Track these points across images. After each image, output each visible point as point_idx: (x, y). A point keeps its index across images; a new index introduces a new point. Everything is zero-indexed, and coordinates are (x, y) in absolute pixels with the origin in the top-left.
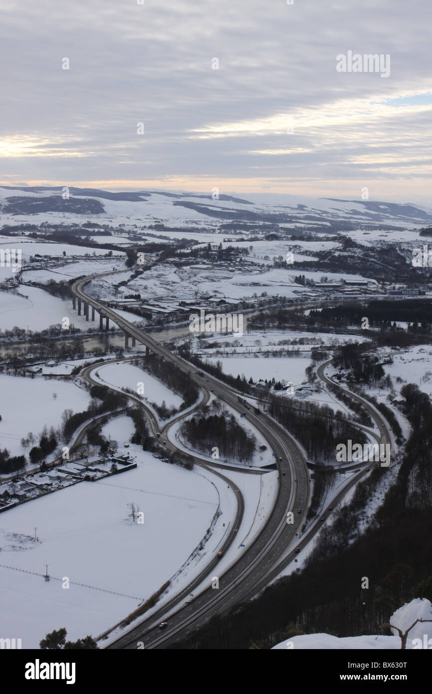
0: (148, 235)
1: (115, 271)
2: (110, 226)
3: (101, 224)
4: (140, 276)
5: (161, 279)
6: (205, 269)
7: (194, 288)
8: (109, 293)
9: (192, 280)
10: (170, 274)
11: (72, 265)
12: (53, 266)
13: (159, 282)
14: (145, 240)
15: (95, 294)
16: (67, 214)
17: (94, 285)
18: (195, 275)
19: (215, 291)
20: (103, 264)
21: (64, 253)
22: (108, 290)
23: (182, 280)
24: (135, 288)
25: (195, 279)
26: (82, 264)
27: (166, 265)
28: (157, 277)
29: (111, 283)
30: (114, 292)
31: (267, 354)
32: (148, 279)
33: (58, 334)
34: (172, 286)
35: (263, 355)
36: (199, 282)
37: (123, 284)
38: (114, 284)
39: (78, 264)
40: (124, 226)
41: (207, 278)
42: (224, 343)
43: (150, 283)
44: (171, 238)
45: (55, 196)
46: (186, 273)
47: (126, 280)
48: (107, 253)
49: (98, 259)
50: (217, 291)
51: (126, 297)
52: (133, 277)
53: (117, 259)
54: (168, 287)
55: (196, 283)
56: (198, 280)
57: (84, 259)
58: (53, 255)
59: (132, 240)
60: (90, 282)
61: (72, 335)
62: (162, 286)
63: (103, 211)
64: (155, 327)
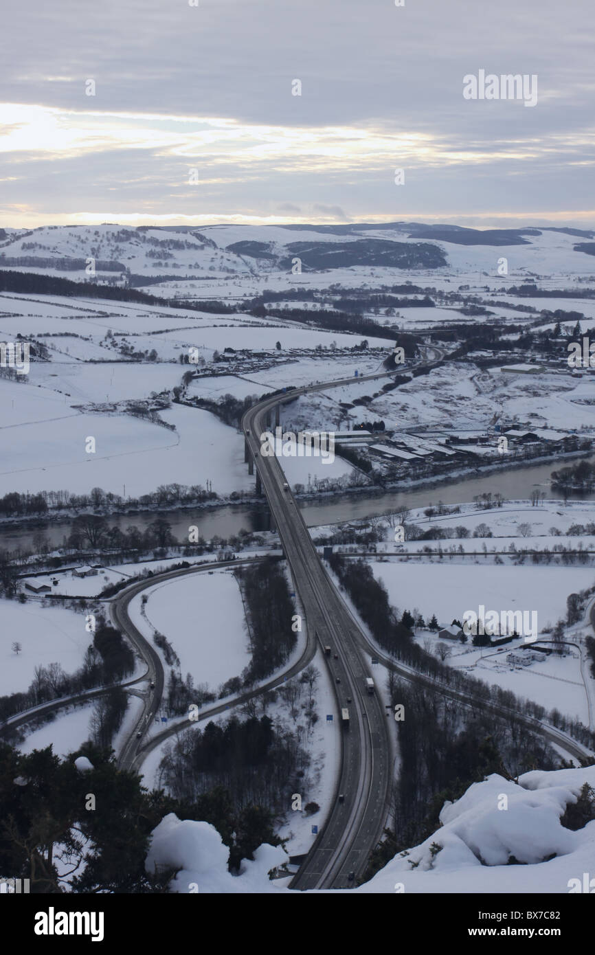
0: (499, 304)
1: (359, 377)
2: (437, 290)
3: (423, 286)
4: (401, 387)
5: (439, 391)
6: (527, 372)
7: (496, 408)
8: (327, 420)
9: (497, 393)
10: (461, 381)
11: (283, 367)
12: (248, 369)
13: (434, 397)
14: (490, 313)
15: (302, 421)
16: (379, 270)
17: (303, 405)
18: (505, 385)
19: (533, 415)
20: (343, 364)
21: (279, 346)
22: (327, 413)
23: (480, 393)
24: (383, 409)
25: (504, 391)
26: (304, 364)
27: (461, 364)
28: (433, 388)
29: (338, 401)
30: (337, 418)
31: (520, 557)
32: (416, 391)
33: (171, 503)
34: (456, 405)
35: (513, 558)
36: (509, 397)
37: (364, 401)
38: (343, 402)
39: (295, 365)
40: (468, 288)
41: (526, 389)
42: (457, 528)
43: (413, 400)
44: (537, 310)
45: (366, 240)
46: (489, 381)
47: (370, 395)
48: (359, 344)
49: (337, 356)
50: (536, 415)
51: (356, 428)
52: (388, 388)
53: (373, 355)
54: (448, 407)
55: (502, 399)
56: (507, 394)
57: (311, 356)
58: (257, 349)
59: (466, 314)
60: (297, 398)
61: (199, 505)
62: (438, 404)
63: (444, 263)
64: (369, 488)
